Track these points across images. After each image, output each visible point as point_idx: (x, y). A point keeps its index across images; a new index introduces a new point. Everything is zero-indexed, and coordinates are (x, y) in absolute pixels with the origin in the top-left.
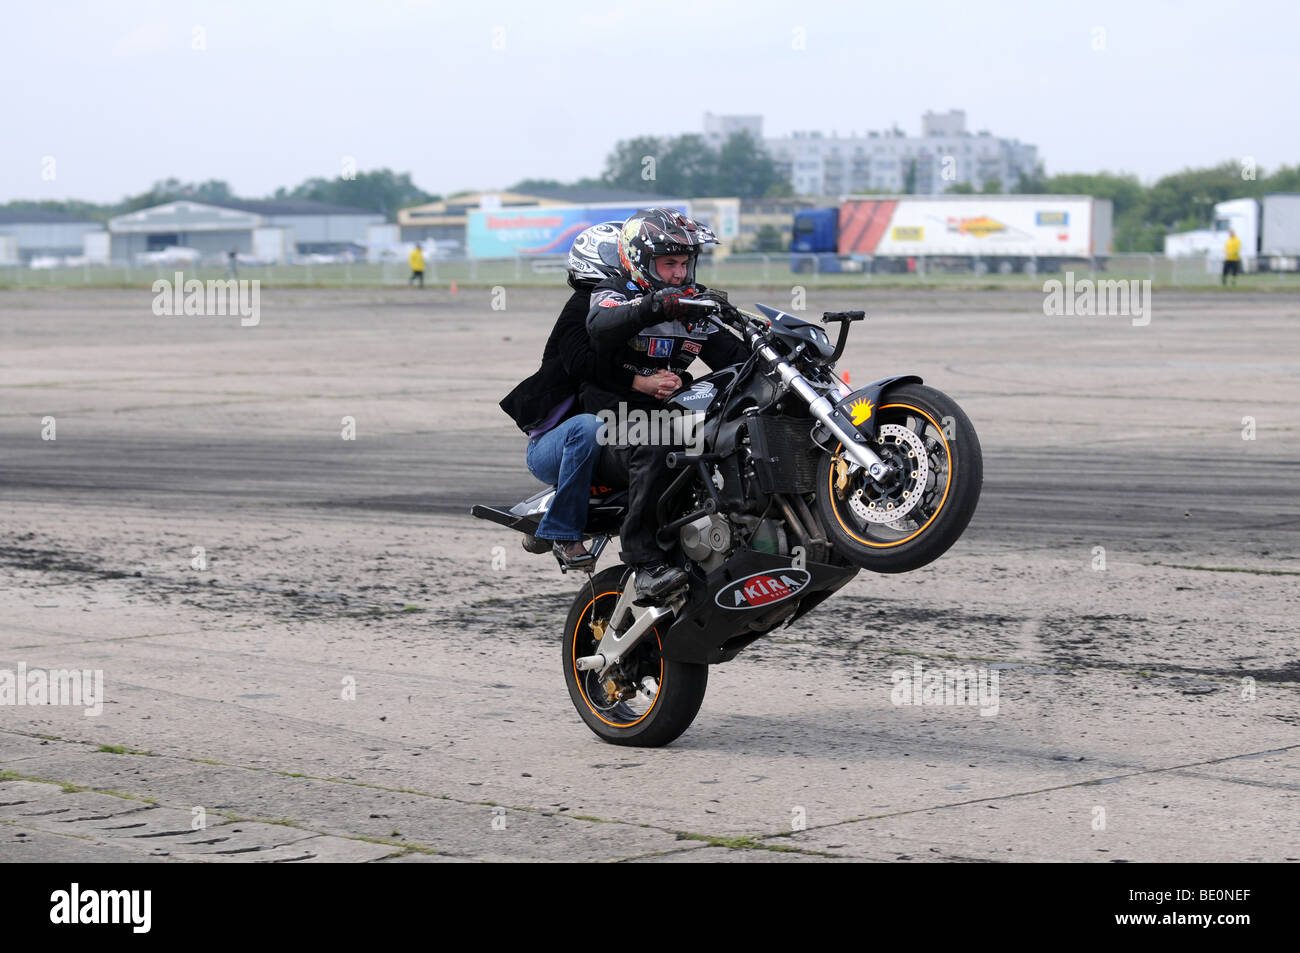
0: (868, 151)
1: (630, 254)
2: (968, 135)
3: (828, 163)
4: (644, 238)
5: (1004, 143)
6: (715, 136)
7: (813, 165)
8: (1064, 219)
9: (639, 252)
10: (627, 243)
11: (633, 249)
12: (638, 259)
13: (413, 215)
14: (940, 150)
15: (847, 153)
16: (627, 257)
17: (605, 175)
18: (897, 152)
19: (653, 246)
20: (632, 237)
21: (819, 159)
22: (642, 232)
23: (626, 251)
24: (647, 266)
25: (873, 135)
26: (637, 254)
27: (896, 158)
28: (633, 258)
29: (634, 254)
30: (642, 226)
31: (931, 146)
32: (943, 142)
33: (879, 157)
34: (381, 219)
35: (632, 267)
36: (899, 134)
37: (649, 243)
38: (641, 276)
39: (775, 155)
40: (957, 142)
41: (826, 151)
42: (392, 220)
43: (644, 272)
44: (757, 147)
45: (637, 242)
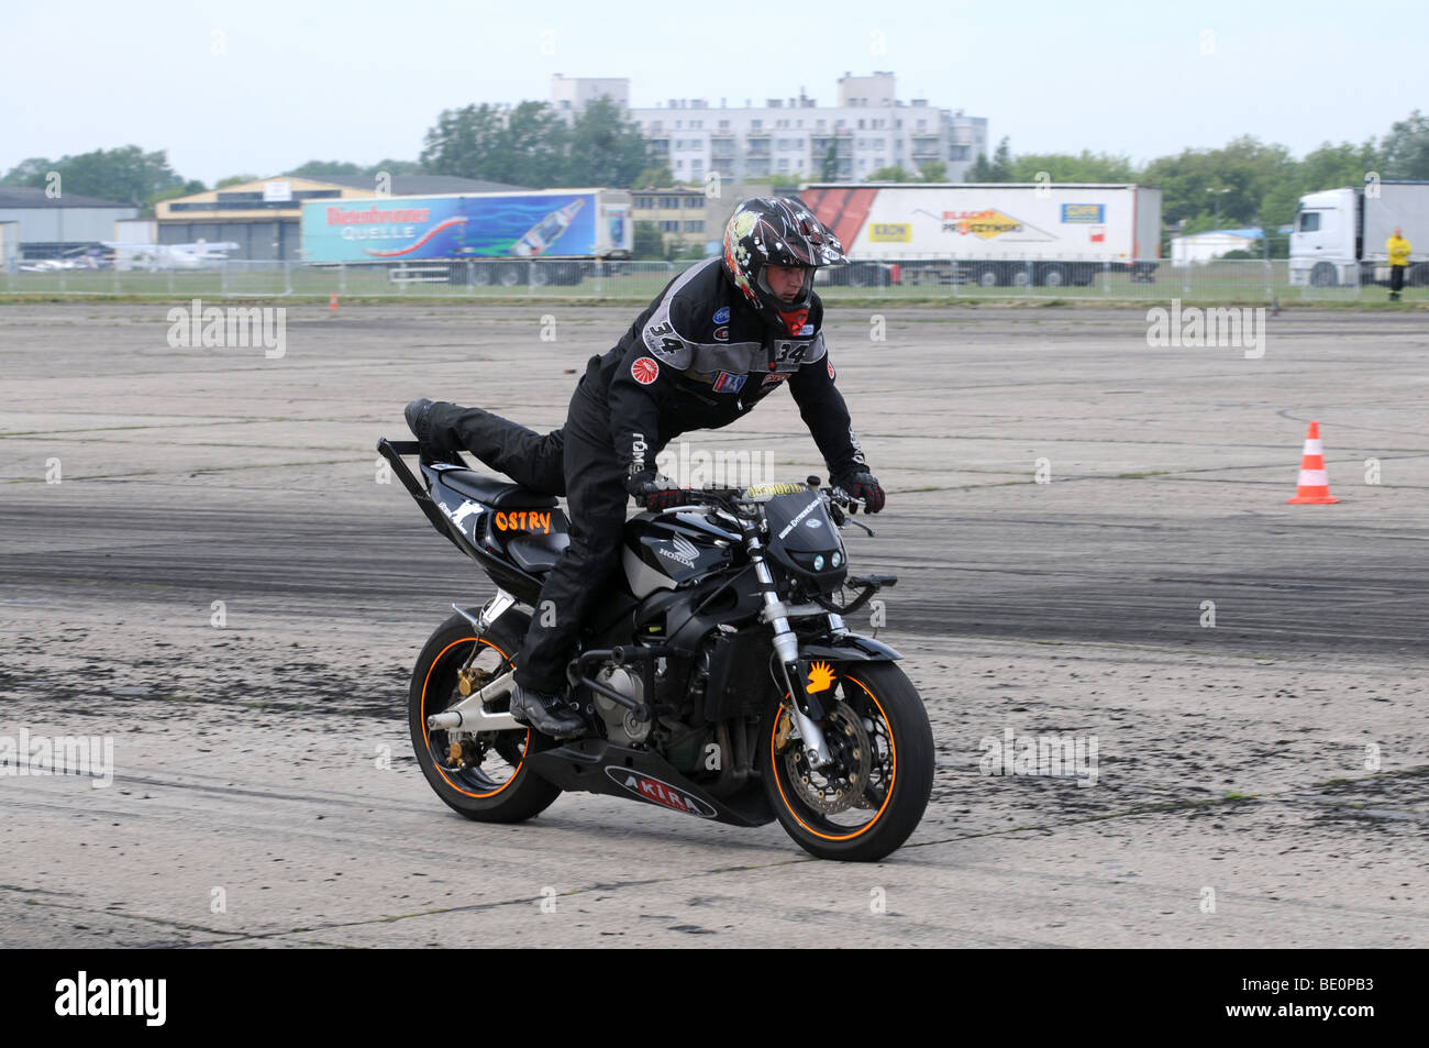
0: (768, 127)
1: (737, 254)
2: (898, 104)
3: (715, 141)
4: (757, 242)
5: (945, 117)
6: (567, 104)
7: (696, 143)
8: (1099, 214)
9: (749, 256)
10: (737, 240)
11: (742, 250)
12: (746, 263)
13: (175, 208)
14: (861, 124)
15: (740, 129)
16: (733, 257)
17: (424, 154)
18: (807, 126)
19: (767, 254)
20: (743, 235)
21: (705, 137)
22: (756, 232)
23: (734, 249)
24: (755, 274)
25: (774, 103)
26: (746, 257)
27: (804, 135)
28: (741, 260)
29: (742, 256)
30: (758, 226)
31: (851, 118)
32: (868, 115)
33: (780, 134)
34: (131, 213)
35: (738, 270)
36: (810, 104)
37: (762, 248)
38: (746, 282)
39: (646, 131)
40: (885, 114)
41: (712, 125)
42: (147, 214)
43: (750, 281)
44: (622, 118)
45: (747, 243)
